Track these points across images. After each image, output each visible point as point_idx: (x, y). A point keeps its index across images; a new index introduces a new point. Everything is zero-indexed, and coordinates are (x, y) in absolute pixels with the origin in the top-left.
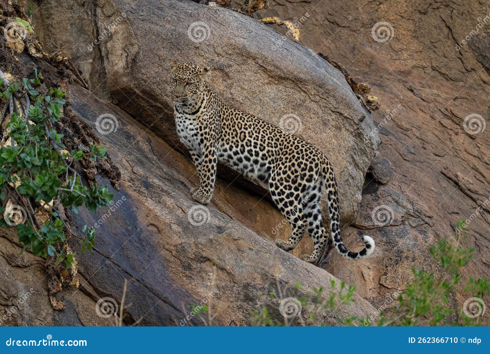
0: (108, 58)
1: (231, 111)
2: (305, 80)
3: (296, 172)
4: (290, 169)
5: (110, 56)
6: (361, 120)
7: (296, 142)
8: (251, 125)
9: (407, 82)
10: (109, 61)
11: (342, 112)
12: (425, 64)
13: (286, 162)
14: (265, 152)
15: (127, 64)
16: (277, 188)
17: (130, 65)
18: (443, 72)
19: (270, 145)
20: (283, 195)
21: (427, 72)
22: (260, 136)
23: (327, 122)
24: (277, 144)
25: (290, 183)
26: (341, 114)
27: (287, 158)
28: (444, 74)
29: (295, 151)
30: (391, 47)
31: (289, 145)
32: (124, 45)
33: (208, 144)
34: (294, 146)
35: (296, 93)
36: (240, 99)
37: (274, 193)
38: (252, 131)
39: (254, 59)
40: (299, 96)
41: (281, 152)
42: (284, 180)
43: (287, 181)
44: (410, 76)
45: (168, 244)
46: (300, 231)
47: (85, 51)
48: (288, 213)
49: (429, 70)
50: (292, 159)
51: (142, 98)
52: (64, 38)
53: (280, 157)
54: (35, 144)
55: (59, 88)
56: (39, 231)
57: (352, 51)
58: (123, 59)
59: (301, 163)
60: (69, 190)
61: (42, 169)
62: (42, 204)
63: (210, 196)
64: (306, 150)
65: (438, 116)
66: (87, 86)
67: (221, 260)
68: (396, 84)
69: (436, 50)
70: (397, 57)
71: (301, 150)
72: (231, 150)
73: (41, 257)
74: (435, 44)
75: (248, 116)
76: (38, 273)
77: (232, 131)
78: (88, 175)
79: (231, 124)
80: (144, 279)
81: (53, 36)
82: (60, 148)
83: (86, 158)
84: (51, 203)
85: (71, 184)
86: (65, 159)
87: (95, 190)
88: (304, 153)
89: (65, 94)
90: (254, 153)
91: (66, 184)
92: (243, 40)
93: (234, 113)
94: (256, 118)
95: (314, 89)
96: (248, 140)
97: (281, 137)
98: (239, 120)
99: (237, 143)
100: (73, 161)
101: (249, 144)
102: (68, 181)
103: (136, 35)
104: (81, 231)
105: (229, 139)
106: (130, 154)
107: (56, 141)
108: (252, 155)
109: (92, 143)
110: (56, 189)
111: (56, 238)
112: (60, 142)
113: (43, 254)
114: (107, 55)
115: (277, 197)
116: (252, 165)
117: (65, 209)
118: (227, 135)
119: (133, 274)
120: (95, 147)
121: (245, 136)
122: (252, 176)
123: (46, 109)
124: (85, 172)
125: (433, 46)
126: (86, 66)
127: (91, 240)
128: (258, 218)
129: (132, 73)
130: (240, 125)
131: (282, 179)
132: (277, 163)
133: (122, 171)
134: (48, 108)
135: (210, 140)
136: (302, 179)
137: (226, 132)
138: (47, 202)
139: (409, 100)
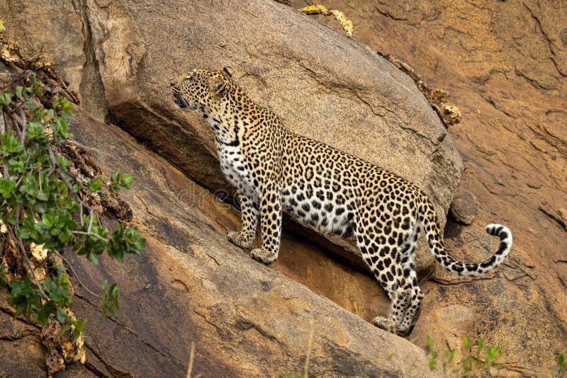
0: (104, 63)
1: (295, 141)
2: (365, 87)
3: (388, 217)
4: (378, 214)
5: (106, 60)
6: (441, 139)
7: (381, 176)
8: (319, 157)
9: (485, 92)
10: (105, 67)
11: (416, 129)
12: (506, 68)
13: (372, 206)
14: (340, 193)
15: (131, 70)
16: (367, 243)
17: (135, 72)
18: (531, 78)
19: (347, 182)
20: (376, 251)
21: (510, 77)
22: (333, 172)
23: (396, 143)
24: (356, 181)
25: (383, 234)
26: (414, 132)
27: (372, 200)
28: (532, 81)
29: (382, 189)
30: (461, 45)
31: (373, 182)
32: (126, 45)
33: (265, 186)
34: (379, 182)
35: (355, 104)
36: (281, 114)
37: (364, 250)
38: (321, 166)
39: (298, 61)
40: (358, 108)
41: (363, 192)
42: (374, 231)
43: (379, 232)
44: (488, 83)
45: (199, 306)
46: (402, 302)
47: (72, 54)
48: (383, 276)
49: (512, 76)
50: (379, 200)
51: (152, 114)
52: (43, 38)
53: (363, 200)
57: (412, 52)
58: (125, 64)
59: (392, 204)
64: (396, 187)
65: (529, 136)
66: (76, 100)
68: (471, 93)
69: (520, 48)
70: (470, 59)
71: (390, 187)
72: (294, 192)
74: (518, 41)
75: (316, 146)
77: (295, 167)
79: (294, 158)
80: (170, 352)
88: (394, 190)
90: (325, 195)
92: (282, 35)
93: (299, 143)
94: (327, 147)
95: (378, 98)
96: (317, 178)
97: (361, 172)
98: (304, 152)
99: (301, 183)
101: (318, 183)
103: (142, 31)
105: (291, 179)
106: (142, 189)
108: (323, 199)
114: (103, 59)
115: (369, 256)
116: (323, 213)
118: (288, 173)
121: (312, 173)
125: (516, 43)
126: (74, 75)
129: (138, 82)
130: (305, 158)
131: (370, 229)
132: (361, 208)
135: (267, 181)
136: (397, 226)
137: (287, 169)
139: (489, 114)
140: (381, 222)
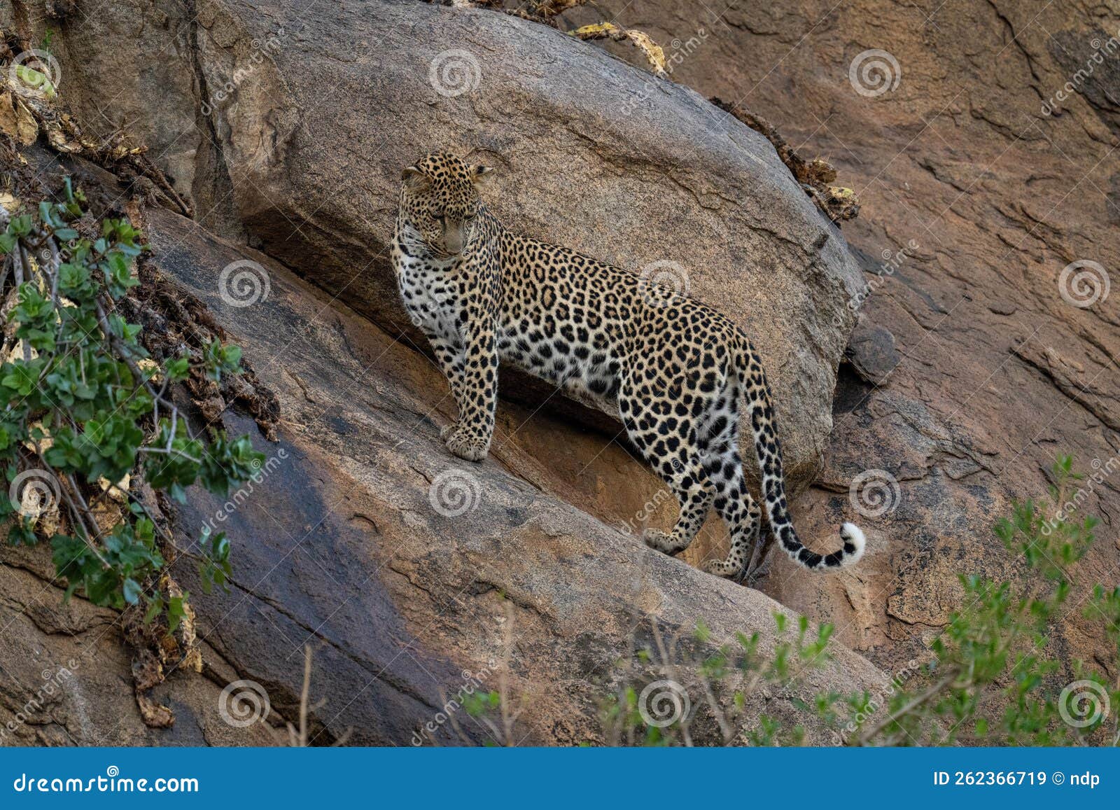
0: (230, 143)
1: (518, 242)
2: (685, 161)
3: (677, 370)
4: (661, 365)
5: (235, 138)
6: (820, 244)
8: (563, 269)
9: (919, 150)
10: (234, 150)
11: (774, 228)
12: (955, 107)
13: (651, 350)
14: (601, 330)
15: (276, 154)
16: (637, 411)
17: (283, 156)
18: (999, 121)
19: (611, 313)
20: (653, 426)
21: (962, 123)
22: (587, 294)
23: (742, 255)
24: (627, 310)
25: (666, 398)
26: (772, 234)
27: (652, 341)
28: (1000, 126)
29: (670, 323)
31: (655, 311)
32: (266, 112)
33: (478, 323)
34: (666, 311)
35: (667, 191)
36: (540, 216)
37: (631, 425)
38: (567, 284)
39: (566, 123)
40: (673, 199)
41: (637, 329)
42: (651, 391)
43: (657, 393)
44: (923, 135)
45: (398, 557)
46: (698, 506)
47: (177, 130)
48: (666, 466)
49: (966, 120)
50: (664, 341)
51: (316, 228)
52: (128, 105)
53: (638, 341)
54: (78, 351)
55: (124, 220)
56: (102, 548)
57: (788, 88)
58: (266, 144)
59: (686, 348)
60: (162, 451)
61: (97, 408)
62: (104, 487)
63: (486, 441)
64: (694, 319)
65: (995, 224)
66: (188, 210)
67: (522, 585)
68: (895, 157)
69: (977, 72)
70: (892, 95)
71: (684, 320)
72: (524, 330)
73: (110, 607)
74: (975, 59)
75: (555, 251)
76: (107, 646)
77: (524, 286)
78: (206, 413)
79: (522, 270)
80: (349, 641)
81: (102, 102)
82: (136, 357)
83: (197, 374)
84: (125, 483)
85: (166, 436)
86: (151, 381)
87: (222, 445)
88: (691, 325)
89: (140, 232)
90: (575, 334)
91: (155, 437)
92: (536, 79)
93: (525, 245)
94: (574, 254)
95: (708, 180)
96: (561, 305)
97: (635, 294)
98: (537, 261)
99: (536, 313)
100: (169, 384)
101: (563, 313)
102: (158, 430)
103: (291, 85)
104: (198, 543)
105: (519, 306)
106: (299, 358)
107: (125, 342)
108: (571, 339)
109: (208, 341)
110: (133, 451)
111: (142, 561)
112: (135, 343)
113: (114, 599)
114: (229, 135)
115: (639, 433)
116: (573, 362)
117: (159, 495)
118: (514, 296)
119: (323, 633)
120: (216, 348)
121: (554, 297)
122: (576, 386)
123: (98, 270)
124: (198, 408)
125: (970, 64)
126: (183, 166)
127: (221, 562)
128: (600, 485)
129: (289, 173)
130: (540, 272)
131: (645, 389)
132: (633, 354)
133: (281, 398)
134: (102, 266)
135: (483, 313)
136: (692, 386)
137: (512, 290)
138: (114, 481)
139: (924, 190)
140: (665, 378)
